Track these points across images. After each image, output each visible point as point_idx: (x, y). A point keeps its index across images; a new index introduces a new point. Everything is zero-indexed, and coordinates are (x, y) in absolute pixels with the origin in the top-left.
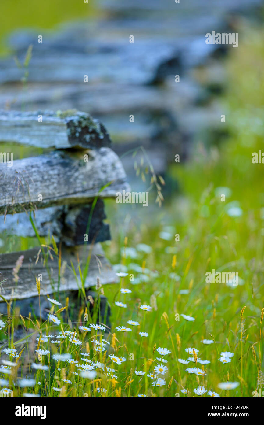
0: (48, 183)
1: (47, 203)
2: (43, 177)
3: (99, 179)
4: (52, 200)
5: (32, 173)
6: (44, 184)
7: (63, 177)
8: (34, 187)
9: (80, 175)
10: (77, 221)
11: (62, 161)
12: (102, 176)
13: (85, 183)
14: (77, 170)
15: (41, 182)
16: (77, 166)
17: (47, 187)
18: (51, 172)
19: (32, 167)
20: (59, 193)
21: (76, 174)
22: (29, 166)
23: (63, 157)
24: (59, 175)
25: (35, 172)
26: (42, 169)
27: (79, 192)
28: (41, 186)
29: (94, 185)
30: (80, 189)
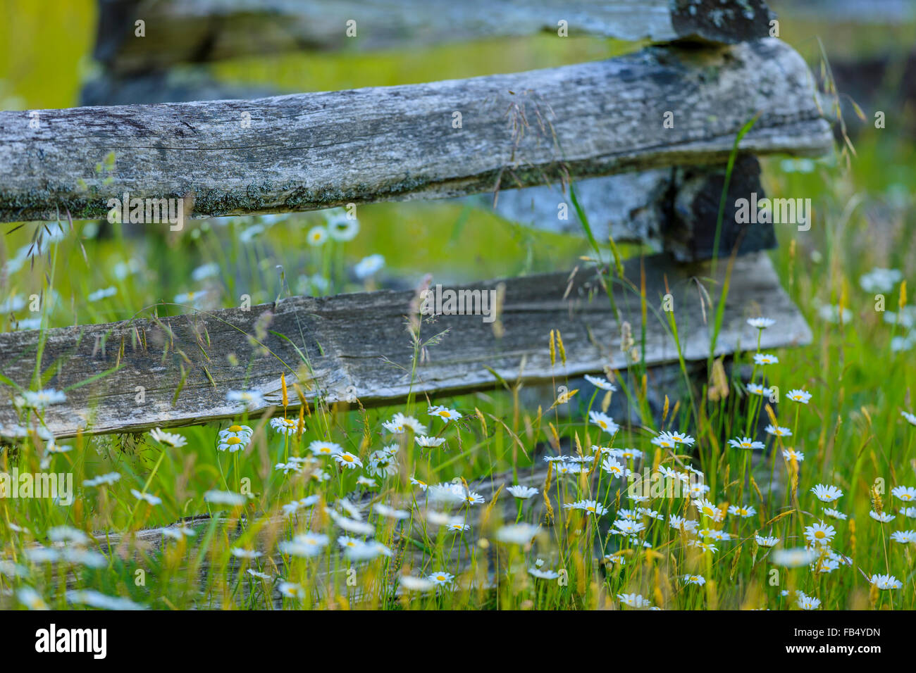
0: (615, 119)
1: (609, 163)
2: (602, 107)
3: (752, 111)
4: (622, 157)
5: (576, 96)
6: (603, 122)
7: (656, 106)
8: (578, 127)
9: (701, 100)
10: (696, 206)
11: (658, 69)
12: (762, 104)
13: (714, 120)
14: (695, 90)
15: (597, 116)
16: (695, 81)
17: (613, 127)
18: (626, 95)
19: (579, 82)
20: (641, 142)
21: (692, 100)
22: (571, 81)
23: (661, 61)
24: (644, 101)
25: (583, 93)
26: (603, 87)
27: (696, 140)
28: (595, 126)
29: (737, 123)
30: (701, 133)
